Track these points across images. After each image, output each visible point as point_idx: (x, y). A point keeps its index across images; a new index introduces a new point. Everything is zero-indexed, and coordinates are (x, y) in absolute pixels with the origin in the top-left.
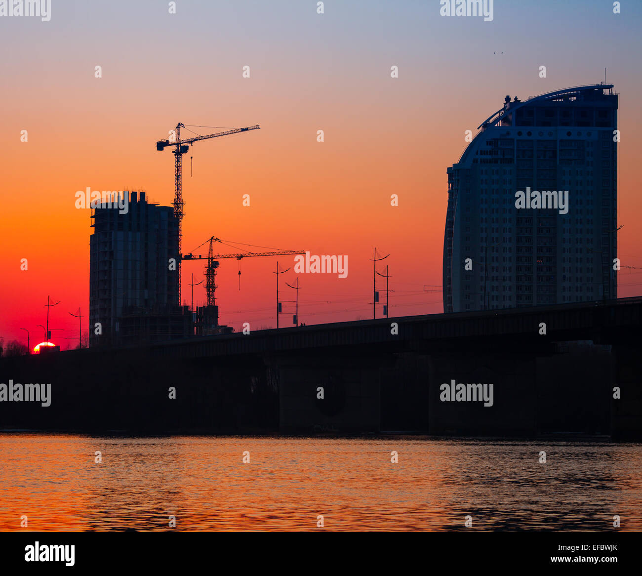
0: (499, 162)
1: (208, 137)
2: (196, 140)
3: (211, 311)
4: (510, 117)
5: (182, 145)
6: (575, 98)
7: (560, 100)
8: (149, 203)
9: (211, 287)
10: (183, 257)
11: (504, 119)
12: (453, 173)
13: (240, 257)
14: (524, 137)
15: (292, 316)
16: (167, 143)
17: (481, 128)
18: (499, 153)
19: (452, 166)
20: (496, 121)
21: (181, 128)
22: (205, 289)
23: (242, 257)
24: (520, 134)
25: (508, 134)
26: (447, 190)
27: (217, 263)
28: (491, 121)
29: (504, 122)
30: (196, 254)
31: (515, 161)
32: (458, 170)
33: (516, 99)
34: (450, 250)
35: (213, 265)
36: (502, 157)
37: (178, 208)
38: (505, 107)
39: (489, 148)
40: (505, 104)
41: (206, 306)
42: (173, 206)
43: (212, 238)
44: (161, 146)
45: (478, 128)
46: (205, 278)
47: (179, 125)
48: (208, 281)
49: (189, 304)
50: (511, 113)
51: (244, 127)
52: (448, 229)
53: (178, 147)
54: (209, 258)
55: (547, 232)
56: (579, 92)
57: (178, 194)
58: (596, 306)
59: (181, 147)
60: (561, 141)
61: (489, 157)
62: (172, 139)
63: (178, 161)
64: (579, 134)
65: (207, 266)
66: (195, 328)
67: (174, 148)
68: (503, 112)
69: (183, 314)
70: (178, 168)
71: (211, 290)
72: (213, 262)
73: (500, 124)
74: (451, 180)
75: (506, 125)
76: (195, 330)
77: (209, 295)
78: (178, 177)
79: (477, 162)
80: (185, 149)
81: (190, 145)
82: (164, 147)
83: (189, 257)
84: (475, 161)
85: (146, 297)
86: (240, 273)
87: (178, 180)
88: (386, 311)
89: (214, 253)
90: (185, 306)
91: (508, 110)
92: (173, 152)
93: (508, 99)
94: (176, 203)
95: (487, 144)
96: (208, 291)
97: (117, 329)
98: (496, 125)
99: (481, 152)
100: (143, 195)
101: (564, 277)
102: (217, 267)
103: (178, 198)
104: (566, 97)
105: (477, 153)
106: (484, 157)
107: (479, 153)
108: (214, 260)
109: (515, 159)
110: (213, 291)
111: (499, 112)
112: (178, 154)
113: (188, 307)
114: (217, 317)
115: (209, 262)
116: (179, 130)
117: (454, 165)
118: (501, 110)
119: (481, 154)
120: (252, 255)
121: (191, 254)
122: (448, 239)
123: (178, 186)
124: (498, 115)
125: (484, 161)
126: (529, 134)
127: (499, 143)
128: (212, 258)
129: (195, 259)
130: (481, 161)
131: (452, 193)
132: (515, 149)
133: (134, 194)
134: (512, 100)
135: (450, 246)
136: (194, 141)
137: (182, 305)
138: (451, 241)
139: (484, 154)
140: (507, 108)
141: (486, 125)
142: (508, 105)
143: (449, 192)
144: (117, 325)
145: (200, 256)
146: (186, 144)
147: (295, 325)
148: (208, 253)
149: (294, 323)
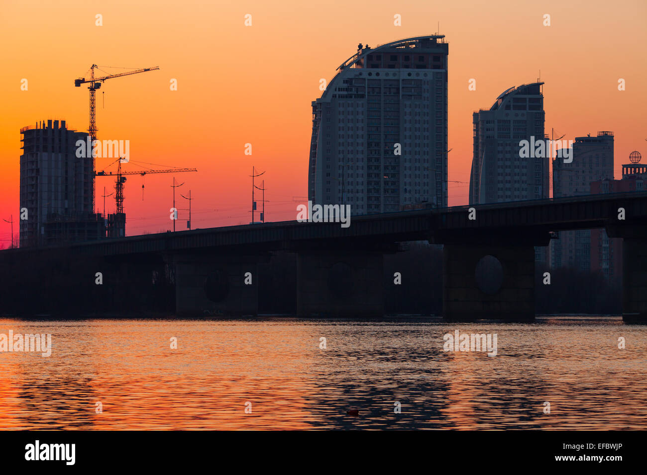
0: (353, 96)
1: (116, 76)
2: (107, 78)
3: (119, 219)
4: (362, 61)
5: (95, 82)
6: (414, 46)
7: (402, 47)
8: (68, 129)
9: (119, 198)
10: (97, 173)
11: (358, 62)
12: (317, 106)
13: (143, 174)
14: (374, 77)
15: (186, 221)
16: (83, 81)
17: (339, 70)
18: (353, 90)
19: (315, 100)
20: (351, 64)
21: (95, 68)
22: (115, 200)
23: (145, 173)
24: (370, 74)
25: (361, 74)
26: (312, 119)
27: (124, 178)
28: (347, 64)
29: (357, 65)
30: (107, 171)
31: (366, 96)
32: (320, 104)
33: (367, 46)
34: (314, 168)
35: (121, 181)
36: (356, 93)
37: (93, 133)
38: (359, 53)
39: (345, 86)
40: (358, 50)
41: (116, 213)
42: (88, 132)
43: (120, 158)
44: (78, 83)
45: (337, 70)
46: (115, 191)
47: (93, 66)
48: (117, 194)
49: (102, 212)
50: (363, 58)
51: (147, 68)
53: (93, 84)
54: (118, 175)
55: (392, 154)
56: (418, 41)
57: (93, 123)
59: (95, 84)
60: (403, 80)
61: (345, 93)
62: (88, 78)
63: (92, 96)
64: (418, 74)
65: (117, 181)
66: (107, 231)
67: (89, 85)
68: (357, 56)
69: (97, 219)
70: (93, 101)
71: (120, 200)
72: (121, 178)
73: (354, 66)
74: (314, 111)
75: (359, 67)
76: (107, 233)
77: (118, 205)
78: (92, 108)
79: (336, 96)
80: (98, 86)
81: (102, 83)
82: (81, 84)
83: (102, 174)
84: (334, 96)
85: (66, 206)
86: (143, 187)
87: (93, 110)
88: (262, 217)
89: (123, 170)
90: (98, 214)
91: (361, 55)
92: (88, 88)
93: (360, 46)
94: (91, 130)
95: (344, 83)
96: (117, 201)
97: (43, 232)
98: (351, 67)
99: (339, 88)
100: (63, 123)
101: (406, 189)
102: (124, 182)
103: (93, 125)
104: (407, 45)
105: (336, 90)
106: (341, 93)
107: (337, 89)
108: (122, 176)
109: (366, 94)
110: (122, 201)
111: (354, 56)
112: (92, 89)
113: (101, 214)
114: (125, 222)
115: (118, 178)
116: (93, 70)
117: (317, 99)
119: (339, 91)
120: (153, 172)
121: (103, 171)
122: (312, 159)
123: (93, 115)
124: (352, 59)
125: (341, 97)
126: (378, 74)
127: (353, 82)
128: (121, 175)
129: (107, 175)
130: (339, 97)
131: (316, 122)
132: (366, 86)
133: (56, 122)
134: (364, 47)
135: (314, 165)
136: (105, 79)
137: (96, 212)
138: (314, 161)
139: (342, 91)
141: (343, 67)
142: (360, 51)
143: (313, 121)
144: (43, 228)
145: (111, 173)
146: (99, 82)
147: (189, 229)
148: (117, 170)
149: (188, 227)
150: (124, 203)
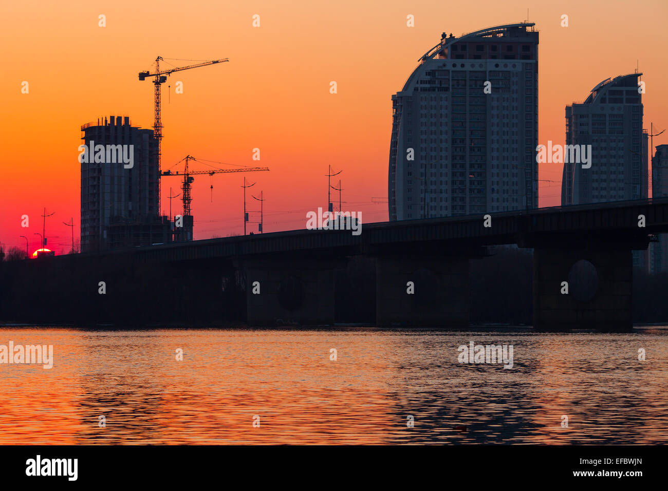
0: (437, 90)
1: (183, 69)
2: (173, 71)
3: (187, 221)
4: (446, 51)
5: (161, 75)
6: (502, 35)
7: (489, 36)
8: (132, 126)
9: (187, 200)
10: (162, 173)
11: (441, 53)
12: (397, 100)
13: (212, 173)
14: (459, 68)
15: (258, 224)
16: (148, 74)
17: (421, 61)
18: (437, 82)
19: (396, 94)
20: (434, 54)
21: (160, 61)
22: (182, 201)
23: (214, 173)
24: (454, 65)
25: (444, 65)
26: (392, 114)
27: (192, 178)
28: (430, 54)
29: (441, 55)
30: (173, 171)
31: (451, 89)
32: (401, 97)
33: (451, 35)
35: (188, 181)
36: (439, 86)
37: (158, 130)
38: (442, 42)
39: (428, 78)
40: (442, 40)
41: (183, 216)
42: (153, 129)
43: (188, 157)
44: (142, 76)
45: (419, 61)
46: (182, 192)
47: (158, 58)
48: (185, 195)
49: (168, 214)
50: (447, 48)
51: (215, 60)
52: (393, 149)
53: (158, 77)
54: (185, 174)
55: (478, 151)
56: (506, 29)
57: (158, 119)
58: (521, 214)
59: (161, 77)
60: (490, 71)
61: (427, 86)
62: (153, 71)
63: (158, 90)
64: (506, 66)
65: (184, 181)
66: (173, 235)
67: (154, 78)
68: (440, 46)
69: (162, 222)
70: (158, 95)
71: (187, 202)
72: (188, 178)
73: (437, 57)
74: (395, 106)
75: (443, 58)
76: (173, 237)
77: (185, 207)
78: (158, 103)
79: (418, 90)
80: (164, 79)
81: (168, 76)
82: (146, 78)
83: (167, 173)
84: (416, 89)
85: (130, 209)
86: (212, 187)
87: (158, 106)
89: (190, 170)
90: (164, 216)
92: (153, 82)
93: (444, 35)
94: (155, 126)
95: (426, 75)
96: (184, 203)
97: (105, 236)
98: (434, 58)
99: (421, 81)
100: (127, 119)
101: (493, 189)
102: (191, 182)
103: (158, 122)
104: (494, 34)
105: (417, 83)
106: (423, 86)
107: (419, 82)
108: (190, 176)
109: (451, 87)
110: (189, 203)
111: (437, 46)
112: (157, 83)
113: (166, 217)
114: (192, 225)
115: (185, 178)
116: (158, 63)
117: (398, 93)
118: (438, 45)
119: (421, 83)
120: (222, 171)
121: (169, 171)
122: (393, 157)
123: (158, 111)
124: (435, 49)
125: (424, 90)
126: (463, 66)
127: (437, 74)
128: (188, 174)
129: (173, 175)
130: (421, 90)
131: (396, 117)
132: (451, 79)
133: (119, 119)
134: (448, 37)
135: (395, 163)
136: (171, 72)
137: (162, 215)
138: (395, 159)
139: (424, 83)
140: (443, 44)
141: (425, 58)
142: (444, 40)
143: (393, 116)
144: (105, 232)
145: (177, 172)
146: (164, 75)
147: (260, 233)
148: (184, 170)
149: (260, 230)
150: (192, 205)
